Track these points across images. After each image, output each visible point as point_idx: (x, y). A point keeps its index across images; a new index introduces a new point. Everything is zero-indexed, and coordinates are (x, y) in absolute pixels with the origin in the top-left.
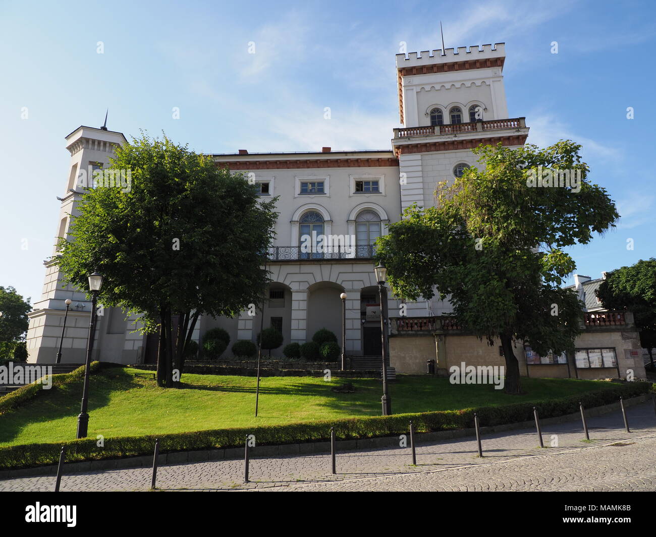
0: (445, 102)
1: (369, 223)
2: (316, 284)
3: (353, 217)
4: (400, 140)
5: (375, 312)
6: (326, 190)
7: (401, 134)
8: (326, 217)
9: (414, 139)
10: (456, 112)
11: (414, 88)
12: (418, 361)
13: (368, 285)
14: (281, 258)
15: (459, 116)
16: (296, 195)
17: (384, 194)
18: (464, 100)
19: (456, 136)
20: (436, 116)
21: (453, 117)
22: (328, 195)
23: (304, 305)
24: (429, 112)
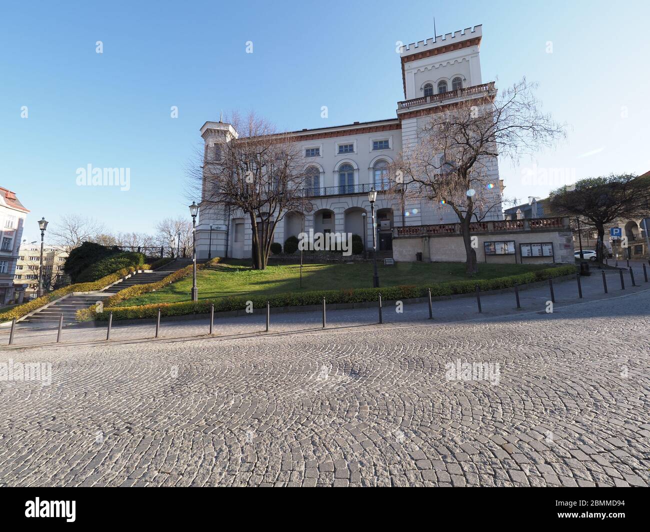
0: (434, 79)
1: (382, 169)
2: (349, 209)
3: (371, 166)
4: (402, 110)
5: (386, 224)
6: (355, 149)
7: (403, 106)
8: (355, 167)
9: (411, 108)
10: (442, 83)
11: (413, 70)
12: (411, 253)
13: (381, 207)
14: (328, 194)
15: (445, 88)
16: (336, 155)
17: (392, 149)
18: (448, 75)
19: (441, 102)
20: (428, 89)
21: (440, 89)
22: (356, 153)
23: (342, 222)
24: (423, 87)
